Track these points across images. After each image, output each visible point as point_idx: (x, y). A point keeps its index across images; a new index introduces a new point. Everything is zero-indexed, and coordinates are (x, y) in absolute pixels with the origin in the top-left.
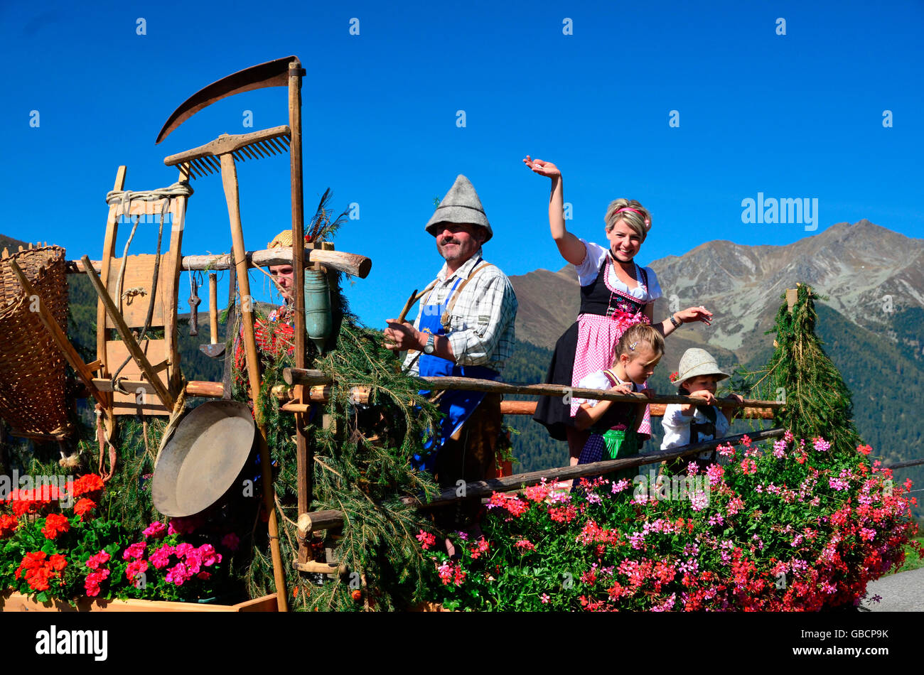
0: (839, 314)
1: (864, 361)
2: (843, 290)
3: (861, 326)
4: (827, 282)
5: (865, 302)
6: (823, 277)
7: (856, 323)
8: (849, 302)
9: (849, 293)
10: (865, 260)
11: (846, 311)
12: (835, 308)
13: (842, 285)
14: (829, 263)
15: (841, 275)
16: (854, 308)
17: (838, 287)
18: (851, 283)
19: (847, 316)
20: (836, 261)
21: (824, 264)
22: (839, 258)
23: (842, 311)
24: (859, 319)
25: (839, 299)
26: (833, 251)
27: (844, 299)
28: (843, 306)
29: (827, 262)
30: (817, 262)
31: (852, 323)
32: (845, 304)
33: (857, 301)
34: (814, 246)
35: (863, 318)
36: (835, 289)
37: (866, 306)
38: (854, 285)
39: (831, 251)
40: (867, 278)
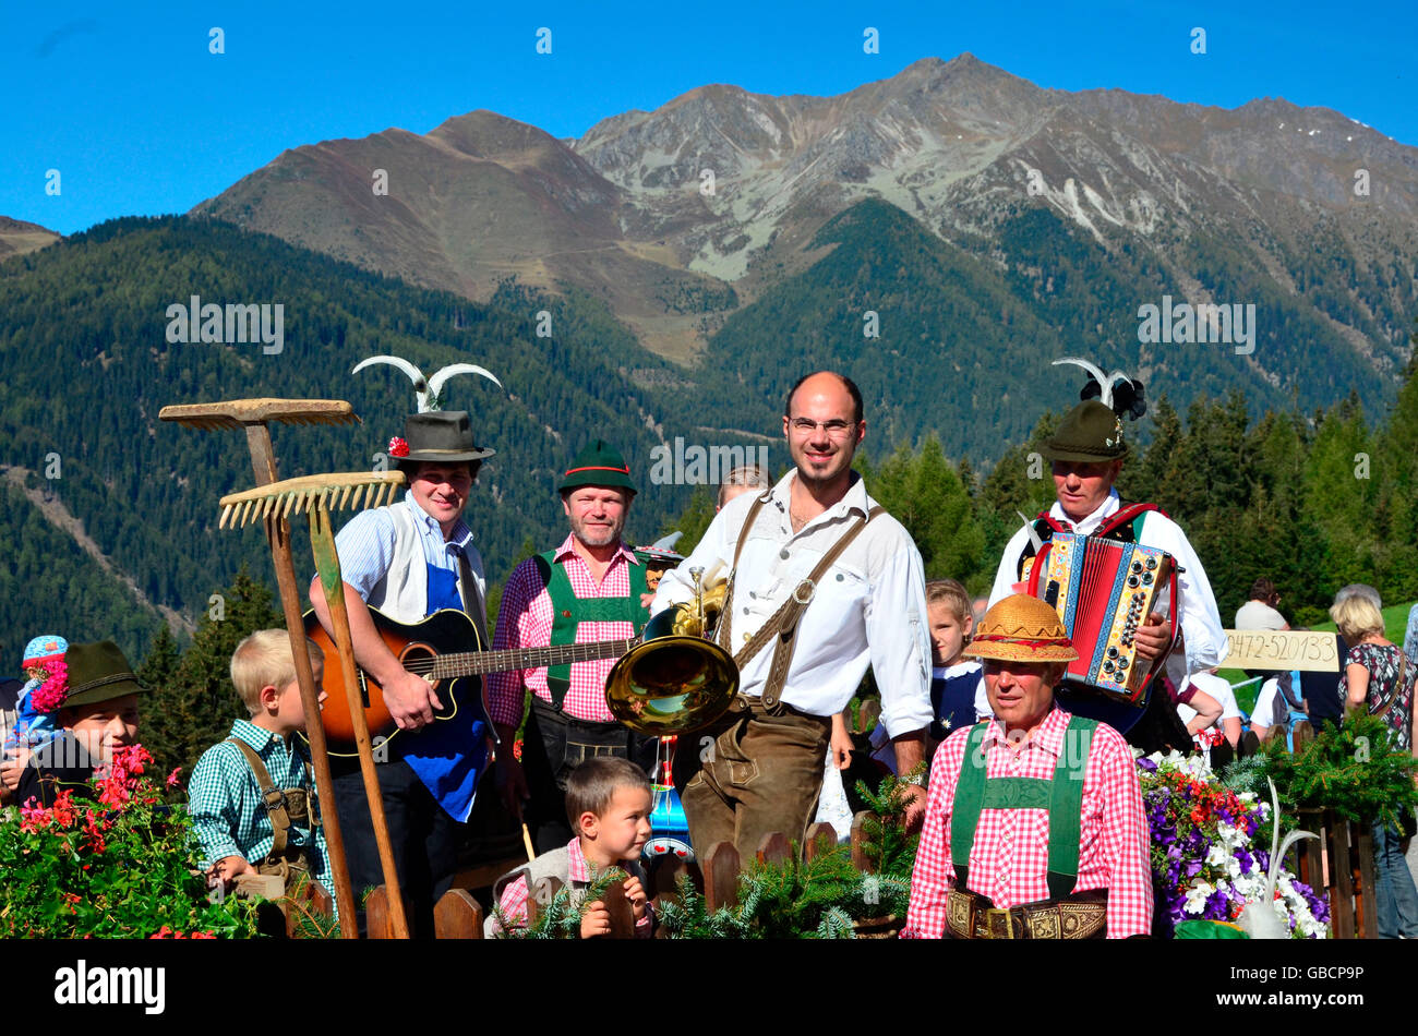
0: (911, 220)
1: (948, 301)
2: (922, 175)
3: (948, 241)
4: (897, 162)
5: (958, 199)
6: (890, 154)
7: (939, 235)
8: (932, 198)
9: (934, 182)
10: (965, 124)
11: (926, 214)
12: (905, 209)
13: (922, 168)
14: (903, 128)
15: (922, 152)
16: (939, 210)
17: (914, 171)
18: (938, 165)
19: (927, 222)
20: (916, 127)
21: (893, 131)
22: (919, 120)
23: (917, 215)
24: (945, 229)
25: (915, 193)
26: (911, 107)
27: (922, 194)
28: (920, 206)
29: (899, 128)
30: (883, 126)
31: (934, 236)
32: (925, 201)
33: (945, 196)
34: (881, 97)
35: (953, 226)
36: (909, 175)
37: (959, 206)
38: (942, 168)
39: (906, 107)
40: (963, 155)
